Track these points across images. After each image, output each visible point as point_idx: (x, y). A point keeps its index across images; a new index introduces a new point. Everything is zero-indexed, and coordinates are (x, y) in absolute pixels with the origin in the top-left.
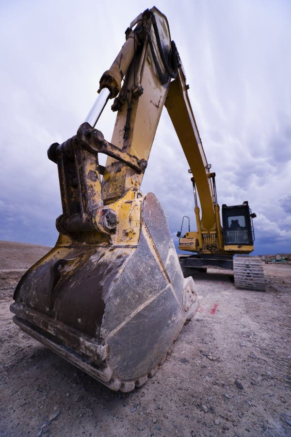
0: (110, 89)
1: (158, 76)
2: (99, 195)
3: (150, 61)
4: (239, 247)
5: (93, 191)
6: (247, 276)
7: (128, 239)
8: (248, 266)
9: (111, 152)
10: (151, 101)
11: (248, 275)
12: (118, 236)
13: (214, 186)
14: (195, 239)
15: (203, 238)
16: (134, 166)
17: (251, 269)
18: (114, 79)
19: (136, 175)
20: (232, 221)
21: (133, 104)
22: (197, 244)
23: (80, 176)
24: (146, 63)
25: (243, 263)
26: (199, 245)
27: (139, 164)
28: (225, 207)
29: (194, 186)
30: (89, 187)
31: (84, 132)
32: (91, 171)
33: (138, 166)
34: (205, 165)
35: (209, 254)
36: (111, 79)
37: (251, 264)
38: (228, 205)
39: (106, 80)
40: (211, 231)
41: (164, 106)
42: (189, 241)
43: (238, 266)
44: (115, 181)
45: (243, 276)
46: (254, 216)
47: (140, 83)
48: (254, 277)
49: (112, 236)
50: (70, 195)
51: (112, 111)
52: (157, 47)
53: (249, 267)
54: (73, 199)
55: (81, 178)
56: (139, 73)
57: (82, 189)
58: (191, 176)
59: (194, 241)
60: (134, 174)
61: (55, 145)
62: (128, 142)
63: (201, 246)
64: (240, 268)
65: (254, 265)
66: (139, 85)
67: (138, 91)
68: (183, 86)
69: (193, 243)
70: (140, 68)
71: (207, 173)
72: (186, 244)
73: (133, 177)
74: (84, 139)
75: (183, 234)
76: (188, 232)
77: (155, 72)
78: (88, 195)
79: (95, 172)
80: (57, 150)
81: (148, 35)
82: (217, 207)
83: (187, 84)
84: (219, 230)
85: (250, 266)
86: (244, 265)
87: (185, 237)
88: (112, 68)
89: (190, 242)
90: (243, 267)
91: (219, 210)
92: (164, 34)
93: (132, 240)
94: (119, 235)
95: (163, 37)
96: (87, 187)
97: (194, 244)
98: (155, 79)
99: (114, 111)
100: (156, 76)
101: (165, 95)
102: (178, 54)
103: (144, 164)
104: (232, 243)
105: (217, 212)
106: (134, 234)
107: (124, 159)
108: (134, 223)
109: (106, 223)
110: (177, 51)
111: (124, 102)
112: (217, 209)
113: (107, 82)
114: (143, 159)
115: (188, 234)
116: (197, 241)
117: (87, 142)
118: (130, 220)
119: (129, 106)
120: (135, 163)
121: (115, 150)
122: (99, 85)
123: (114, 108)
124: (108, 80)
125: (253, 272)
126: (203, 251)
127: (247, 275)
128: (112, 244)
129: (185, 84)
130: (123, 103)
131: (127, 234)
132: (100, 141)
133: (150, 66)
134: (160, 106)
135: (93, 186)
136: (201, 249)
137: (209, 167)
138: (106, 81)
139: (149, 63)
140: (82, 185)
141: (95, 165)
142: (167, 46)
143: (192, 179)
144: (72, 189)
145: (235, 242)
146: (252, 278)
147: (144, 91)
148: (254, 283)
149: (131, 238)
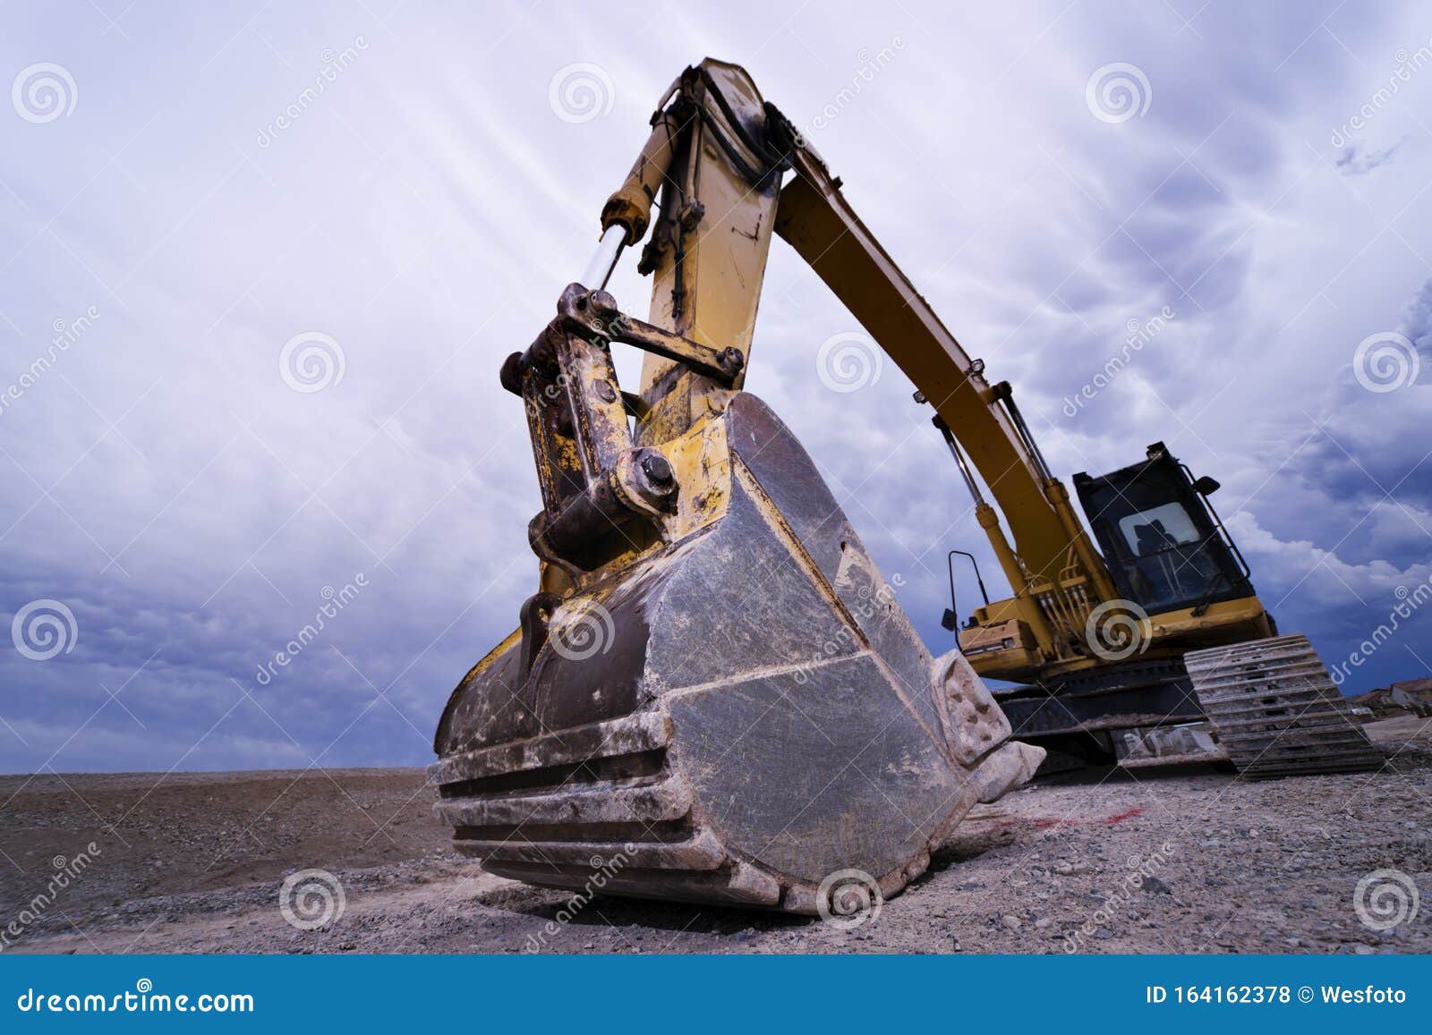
0: (624, 224)
1: (742, 176)
2: (623, 433)
3: (714, 153)
4: (1196, 614)
5: (606, 422)
6: (1270, 713)
7: (706, 513)
8: (1252, 671)
9: (639, 337)
10: (733, 230)
11: (1271, 707)
12: (684, 519)
13: (1020, 423)
14: (1013, 625)
15: (1042, 613)
16: (706, 366)
17: (1270, 678)
18: (630, 203)
19: (718, 391)
20: (1139, 530)
21: (685, 241)
22: (1029, 641)
23: (574, 399)
24: (705, 160)
25: (1229, 663)
26: (1037, 645)
27: (720, 359)
28: (1086, 483)
29: (949, 439)
30: (596, 414)
31: (571, 300)
32: (598, 381)
33: (718, 366)
34: (963, 366)
35: (1087, 670)
36: (625, 205)
37: (1265, 657)
38: (1095, 473)
39: (615, 210)
40: (1064, 579)
41: (774, 234)
42: (997, 635)
43: (1214, 680)
44: (666, 414)
45: (1250, 715)
46: (1209, 485)
47: (696, 196)
48: (1298, 710)
49: (668, 521)
50: (556, 453)
51: (641, 275)
52: (728, 125)
53: (1262, 674)
54: (564, 463)
55: (576, 401)
56: (691, 180)
57: (581, 424)
58: (929, 411)
59: (1013, 631)
60: (713, 388)
61: (514, 359)
62: (685, 321)
63: (1044, 644)
64: (1225, 684)
65: (1280, 661)
66: (693, 200)
67: (691, 213)
68: (822, 184)
69: (1010, 639)
70: (692, 171)
71: (979, 388)
72: (984, 648)
73: (711, 395)
74: (572, 312)
75: (963, 617)
76: (983, 605)
77: (733, 171)
78: (595, 433)
79: (607, 382)
80: (519, 363)
81: (699, 108)
82: (1054, 489)
83: (833, 176)
84: (1091, 567)
85: (1262, 668)
86: (1238, 671)
87: (973, 622)
88: (624, 187)
89: (998, 638)
90: (1233, 677)
91: (1065, 498)
92: (743, 97)
93: (717, 511)
94: (686, 515)
95: (740, 101)
96: (592, 415)
97: (1018, 643)
98: (737, 185)
99: (645, 275)
100: (738, 178)
101: (772, 212)
102: (789, 122)
103: (733, 357)
104: (1164, 603)
105: (1062, 507)
106: (719, 495)
107: (675, 350)
108: (714, 472)
109: (645, 480)
110: (784, 119)
111: (666, 247)
112: (1056, 496)
113: (617, 213)
114: (729, 349)
115: (983, 612)
116: (1023, 627)
117: (581, 319)
118: (706, 468)
119: (676, 249)
120: (710, 360)
121: (649, 331)
122: (600, 226)
123: (644, 269)
124: (616, 210)
125: (1289, 691)
126: (1061, 660)
127: (1264, 707)
128: (670, 542)
129: (828, 177)
130: (662, 250)
131: (703, 504)
132: (609, 310)
133: (717, 163)
134: (762, 233)
135: (606, 412)
136: (1051, 658)
137: (978, 368)
138: (614, 212)
139: (713, 157)
140: (580, 415)
141: (605, 368)
142: (756, 116)
143: (937, 422)
144: (560, 440)
145: (1174, 599)
146: (1293, 717)
147: (706, 210)
148: (1313, 736)
149: (714, 508)
